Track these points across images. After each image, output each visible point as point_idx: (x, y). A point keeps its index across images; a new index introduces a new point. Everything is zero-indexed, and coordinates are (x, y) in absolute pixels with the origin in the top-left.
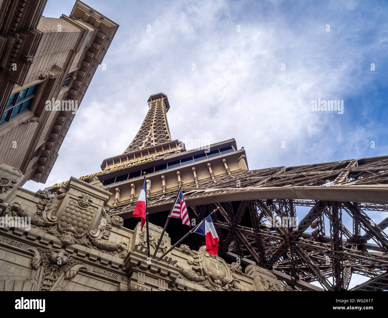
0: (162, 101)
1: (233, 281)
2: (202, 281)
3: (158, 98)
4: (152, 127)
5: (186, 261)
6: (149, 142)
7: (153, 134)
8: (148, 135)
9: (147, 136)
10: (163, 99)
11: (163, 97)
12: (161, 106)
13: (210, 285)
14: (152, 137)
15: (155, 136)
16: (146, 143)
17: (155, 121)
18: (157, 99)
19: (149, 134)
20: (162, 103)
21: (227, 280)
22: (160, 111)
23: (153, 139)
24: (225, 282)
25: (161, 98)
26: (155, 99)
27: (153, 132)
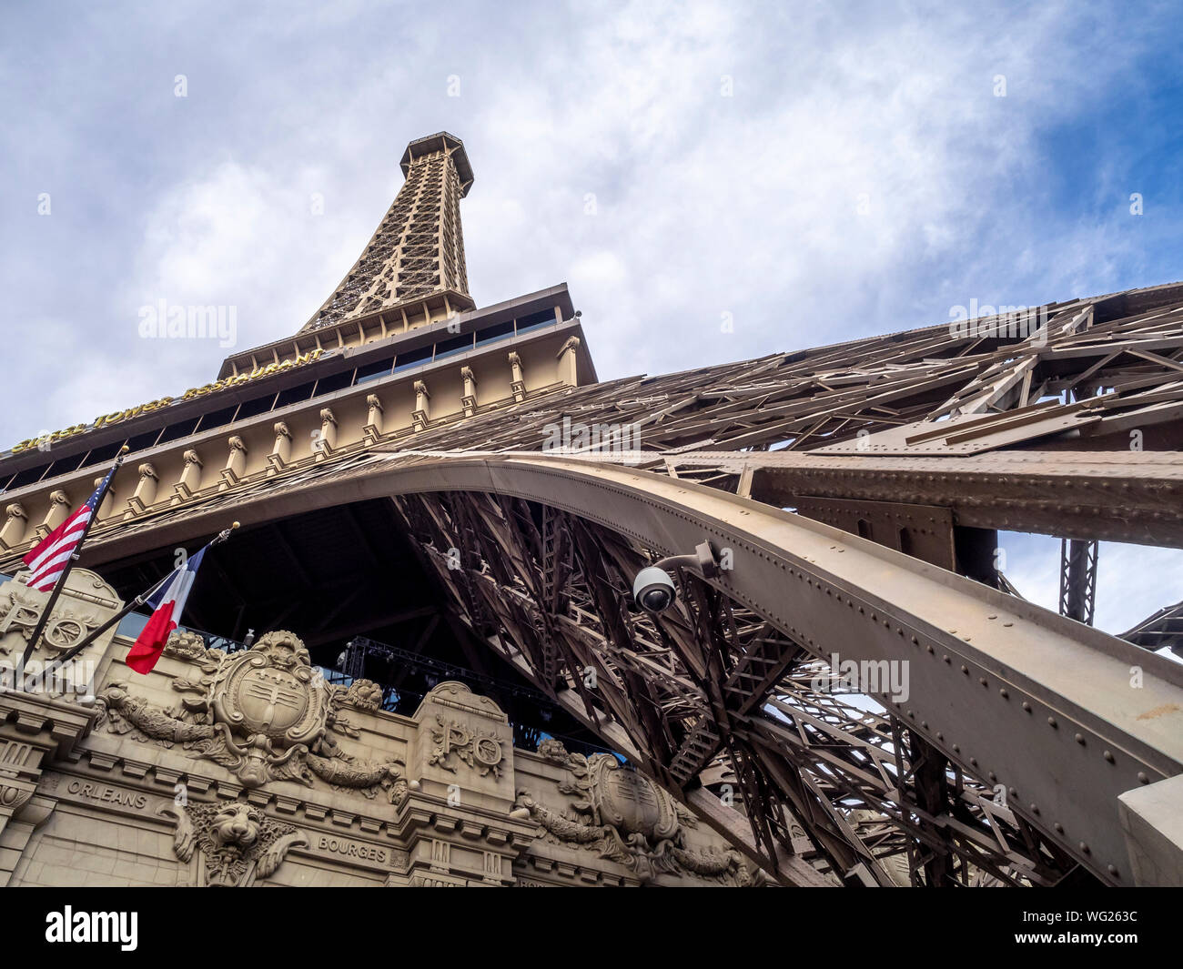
0: (446, 160)
1: (320, 735)
2: (199, 739)
3: (433, 152)
4: (398, 249)
5: (170, 681)
6: (379, 297)
7: (398, 270)
8: (381, 276)
9: (377, 278)
10: (448, 153)
11: (450, 147)
12: (440, 178)
13: (226, 750)
14: (391, 279)
15: (401, 277)
16: (369, 299)
17: (412, 226)
18: (429, 155)
19: (386, 270)
20: (444, 168)
21: (298, 734)
22: (432, 192)
23: (392, 286)
24: (288, 741)
25: (442, 150)
26: (425, 154)
27: (399, 263)
